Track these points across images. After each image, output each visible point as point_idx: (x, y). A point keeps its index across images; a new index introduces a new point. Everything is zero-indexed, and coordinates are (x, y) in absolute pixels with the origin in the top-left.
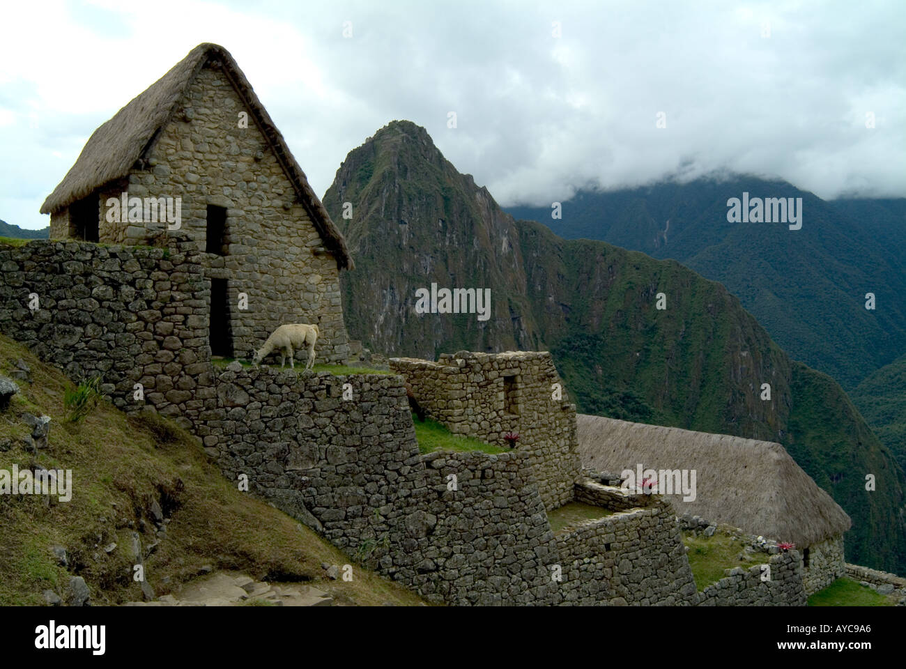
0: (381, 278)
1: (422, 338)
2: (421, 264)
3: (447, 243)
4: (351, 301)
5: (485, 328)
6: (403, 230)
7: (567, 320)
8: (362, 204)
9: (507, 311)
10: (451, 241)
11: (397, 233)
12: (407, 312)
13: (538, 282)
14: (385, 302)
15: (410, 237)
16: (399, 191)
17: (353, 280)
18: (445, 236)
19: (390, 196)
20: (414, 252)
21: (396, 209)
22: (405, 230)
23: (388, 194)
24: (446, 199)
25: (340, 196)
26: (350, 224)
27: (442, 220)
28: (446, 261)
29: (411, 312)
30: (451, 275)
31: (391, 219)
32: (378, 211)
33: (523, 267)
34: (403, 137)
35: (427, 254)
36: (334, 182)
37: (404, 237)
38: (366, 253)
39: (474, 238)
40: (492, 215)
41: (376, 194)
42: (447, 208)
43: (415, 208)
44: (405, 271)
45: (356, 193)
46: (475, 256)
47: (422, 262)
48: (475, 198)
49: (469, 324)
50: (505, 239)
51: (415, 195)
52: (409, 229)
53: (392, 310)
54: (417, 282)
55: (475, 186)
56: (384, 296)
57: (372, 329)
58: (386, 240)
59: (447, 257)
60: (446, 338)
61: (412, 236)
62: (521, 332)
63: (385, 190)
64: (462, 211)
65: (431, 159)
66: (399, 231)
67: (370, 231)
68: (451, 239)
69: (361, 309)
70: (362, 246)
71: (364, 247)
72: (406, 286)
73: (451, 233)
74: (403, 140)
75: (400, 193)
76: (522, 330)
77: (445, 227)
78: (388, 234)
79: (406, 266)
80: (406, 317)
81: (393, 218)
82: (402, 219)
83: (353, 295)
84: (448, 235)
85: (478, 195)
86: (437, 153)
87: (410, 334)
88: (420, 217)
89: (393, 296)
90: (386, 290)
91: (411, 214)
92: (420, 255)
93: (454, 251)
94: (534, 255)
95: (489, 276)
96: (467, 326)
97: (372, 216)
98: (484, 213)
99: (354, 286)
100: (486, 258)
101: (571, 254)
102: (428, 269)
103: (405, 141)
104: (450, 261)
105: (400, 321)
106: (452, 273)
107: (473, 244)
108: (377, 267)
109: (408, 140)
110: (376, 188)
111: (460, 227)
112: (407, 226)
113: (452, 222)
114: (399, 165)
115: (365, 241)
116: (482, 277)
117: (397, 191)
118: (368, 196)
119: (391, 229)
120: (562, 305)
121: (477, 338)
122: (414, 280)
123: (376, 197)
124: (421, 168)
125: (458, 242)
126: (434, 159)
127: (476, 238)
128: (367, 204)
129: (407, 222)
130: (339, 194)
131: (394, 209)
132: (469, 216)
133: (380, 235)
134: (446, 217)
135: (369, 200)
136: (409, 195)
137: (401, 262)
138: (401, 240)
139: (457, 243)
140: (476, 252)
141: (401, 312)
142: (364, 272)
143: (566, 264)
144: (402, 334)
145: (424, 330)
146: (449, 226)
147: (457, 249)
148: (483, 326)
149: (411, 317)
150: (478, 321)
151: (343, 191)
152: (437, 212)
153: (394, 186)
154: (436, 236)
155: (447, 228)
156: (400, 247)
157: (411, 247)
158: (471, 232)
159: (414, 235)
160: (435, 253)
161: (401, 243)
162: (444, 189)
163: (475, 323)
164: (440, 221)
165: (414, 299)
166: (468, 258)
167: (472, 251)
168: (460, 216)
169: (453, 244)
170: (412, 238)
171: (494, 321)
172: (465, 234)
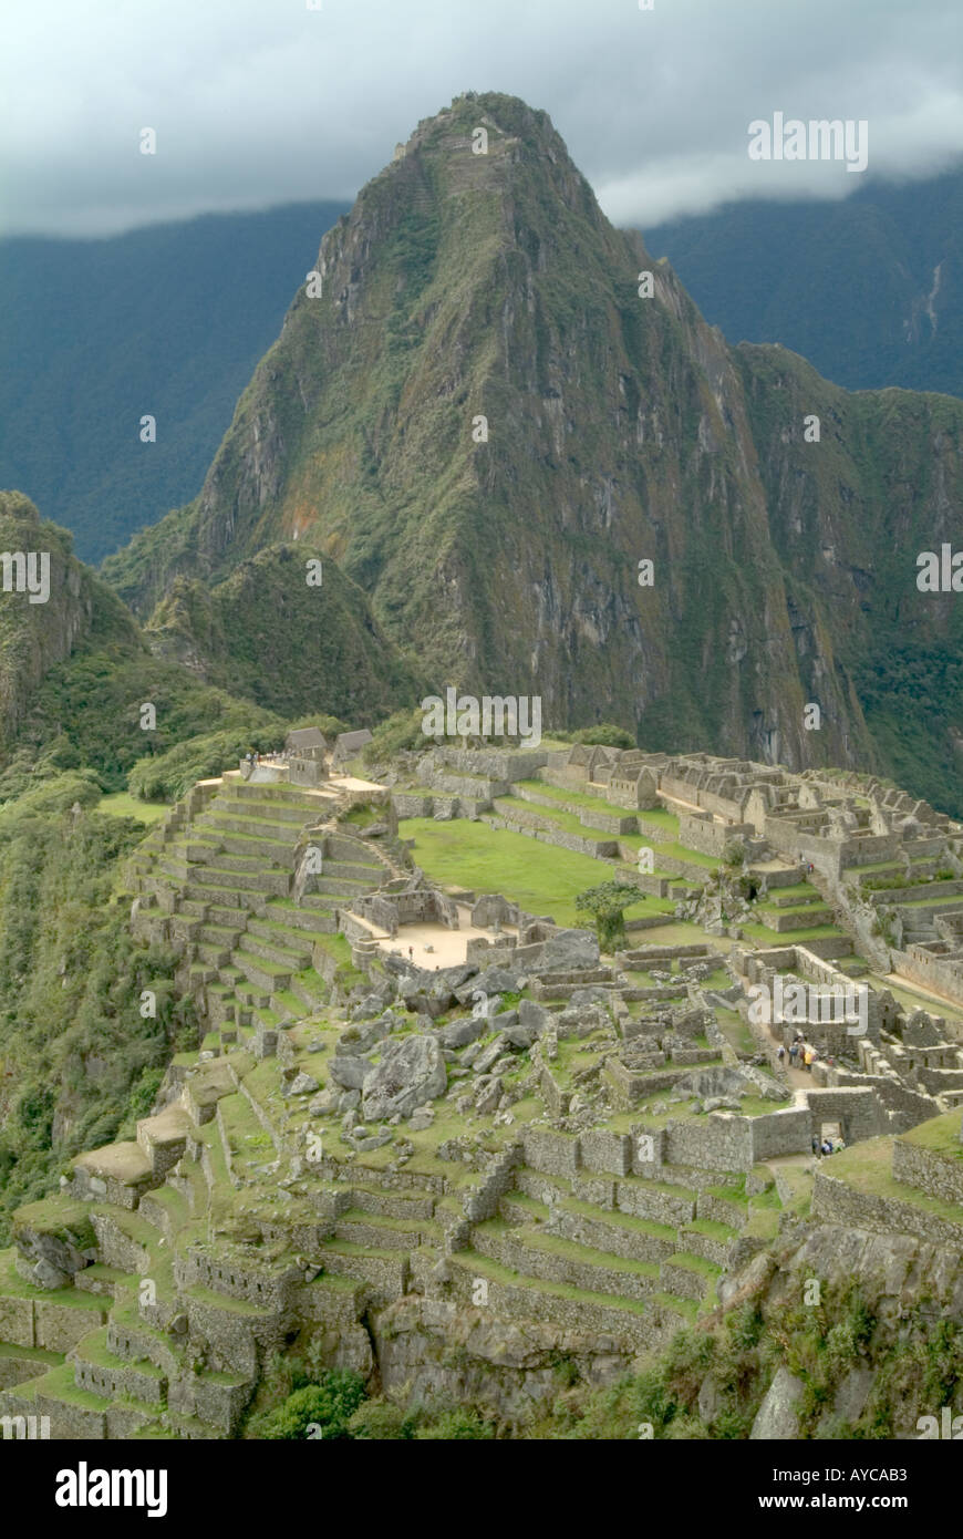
0: (528, 554)
2: (594, 503)
3: (640, 439)
4: (487, 626)
5: (740, 661)
6: (552, 417)
7: (866, 608)
9: (785, 613)
10: (649, 434)
11: (540, 423)
12: (574, 635)
13: (794, 512)
14: (537, 616)
15: (567, 431)
16: (538, 309)
17: (482, 568)
18: (636, 418)
19: (516, 327)
20: (579, 473)
21: (534, 358)
22: (557, 416)
23: (512, 316)
24: (627, 318)
25: (344, 312)
26: (406, 400)
27: (625, 378)
28: (640, 487)
29: (580, 634)
30: (655, 523)
31: (526, 387)
32: (497, 368)
33: (758, 474)
34: (511, 148)
35: (606, 475)
37: (557, 435)
38: (490, 490)
39: (698, 419)
41: (484, 322)
43: (573, 353)
44: (565, 524)
45: (399, 306)
46: (705, 471)
47: (595, 497)
49: (706, 653)
50: (719, 400)
51: (570, 315)
52: (564, 409)
53: (549, 635)
54: (591, 554)
59: (644, 477)
60: (656, 693)
61: (570, 429)
62: (816, 664)
63: (506, 309)
64: (667, 349)
65: (568, 202)
66: (544, 419)
68: (648, 425)
71: (485, 472)
72: (571, 565)
73: (648, 410)
74: (513, 157)
75: (539, 314)
76: (817, 657)
77: (632, 393)
79: (566, 514)
80: (574, 647)
81: (529, 384)
82: (549, 384)
83: (489, 610)
84: (642, 417)
86: (579, 183)
87: (584, 691)
88: (582, 374)
89: (550, 597)
90: (539, 583)
91: (566, 368)
92: (590, 479)
93: (656, 460)
94: (784, 438)
96: (701, 659)
99: (486, 585)
101: (866, 431)
102: (608, 514)
103: (518, 159)
104: (652, 489)
105: (565, 659)
106: (656, 517)
107: (696, 438)
108: (517, 524)
109: (524, 155)
110: (482, 301)
111: (665, 392)
112: (560, 403)
113: (648, 381)
114: (517, 232)
115: (484, 455)
116: (726, 526)
117: (531, 309)
118: (459, 325)
119: (528, 416)
120: (854, 569)
121: (727, 688)
122: (584, 546)
123: (483, 327)
124: (563, 234)
125: (665, 432)
126: (574, 199)
127: (703, 420)
128: (459, 346)
129: (559, 391)
130: (338, 303)
131: (530, 360)
134: (634, 368)
135: (463, 334)
136: (559, 319)
137: (555, 502)
138: (550, 441)
139: (661, 436)
140: (705, 455)
141: (563, 636)
142: (499, 542)
143: (854, 457)
144: (570, 694)
145: (613, 677)
146: (643, 394)
147: (663, 454)
148: (739, 655)
149: (584, 646)
150: (728, 644)
151: (352, 297)
152: (615, 357)
153: (525, 295)
154: (615, 423)
155: (638, 397)
156: (548, 461)
157: (573, 460)
158: (689, 403)
159: (574, 426)
160: (620, 468)
161: (551, 448)
162: (617, 288)
163: (721, 649)
164: (622, 379)
165: (586, 599)
166: (687, 475)
167: (697, 455)
168: (662, 362)
169: (654, 439)
170: (573, 435)
171: (763, 641)
172: (677, 412)
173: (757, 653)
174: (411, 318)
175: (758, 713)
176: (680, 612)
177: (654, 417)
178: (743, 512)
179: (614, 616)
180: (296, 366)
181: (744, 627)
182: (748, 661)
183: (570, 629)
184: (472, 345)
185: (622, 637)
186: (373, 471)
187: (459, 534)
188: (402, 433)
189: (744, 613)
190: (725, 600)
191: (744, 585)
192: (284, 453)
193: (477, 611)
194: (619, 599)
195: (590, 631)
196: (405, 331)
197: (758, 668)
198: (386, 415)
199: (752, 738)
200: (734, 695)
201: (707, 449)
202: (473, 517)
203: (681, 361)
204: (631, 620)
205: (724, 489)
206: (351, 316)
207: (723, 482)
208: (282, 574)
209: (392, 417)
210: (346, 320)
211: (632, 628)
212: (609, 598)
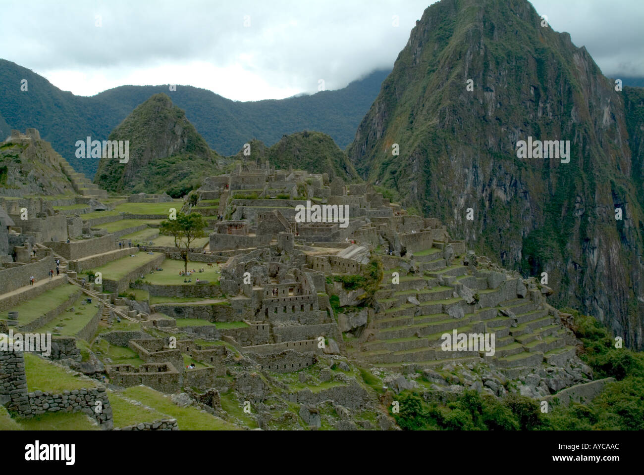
0: (463, 155)
1: (508, 225)
2: (509, 139)
3: (540, 114)
4: (428, 182)
5: (581, 216)
6: (488, 99)
8: (442, 68)
9: (610, 197)
10: (544, 112)
11: (481, 102)
12: (491, 195)
14: (467, 183)
15: (496, 107)
16: (485, 53)
17: (431, 157)
18: (538, 105)
19: (473, 60)
20: (501, 125)
21: (481, 74)
22: (491, 100)
23: (472, 56)
24: (539, 62)
25: (415, 60)
26: (427, 92)
27: (535, 88)
29: (495, 195)
31: (476, 86)
32: (460, 76)
33: (628, 144)
35: (516, 127)
36: (408, 43)
37: (490, 107)
38: (446, 126)
39: (572, 108)
40: (592, 80)
41: (458, 57)
42: (541, 74)
43: (503, 73)
44: (490, 146)
45: (434, 56)
46: (573, 131)
47: (510, 136)
48: (572, 60)
49: (563, 210)
50: (607, 110)
51: (503, 58)
52: (496, 97)
53: (474, 193)
54: (503, 161)
55: (573, 46)
56: (465, 176)
57: (451, 214)
58: (469, 110)
59: (540, 131)
60: (536, 226)
61: (499, 106)
62: (626, 222)
63: (469, 52)
64: (558, 76)
65: (521, 15)
66: (484, 100)
67: (451, 100)
68: (544, 109)
69: (439, 191)
70: (442, 117)
71: (444, 118)
72: (491, 164)
73: (545, 102)
75: (486, 56)
76: (627, 219)
77: (538, 95)
78: (472, 103)
79: (491, 142)
80: (490, 200)
81: (477, 84)
82: (488, 86)
83: (431, 175)
84: (541, 105)
85: (576, 57)
86: (528, 7)
87: (493, 220)
88: (508, 83)
89: (476, 175)
90: (468, 168)
91: (498, 79)
92: (508, 128)
95: (589, 155)
96: (561, 213)
97: (453, 82)
98: (583, 78)
99: (432, 164)
100: (586, 132)
105: (483, 205)
107: (570, 116)
108: (458, 142)
110: (458, 49)
111: (555, 95)
112: (493, 94)
113: (546, 90)
114: (484, 23)
115: (445, 111)
116: (580, 155)
117: (482, 53)
118: (448, 59)
119: (475, 98)
121: (573, 227)
122: (501, 157)
123: (458, 60)
124: (510, 26)
125: (553, 112)
127: (574, 108)
128: (447, 68)
129: (493, 88)
130: (413, 56)
132: (566, 82)
133: (462, 105)
134: (539, 83)
135: (449, 63)
136: (496, 58)
137: (485, 136)
138: (486, 110)
139: (551, 114)
140: (574, 125)
141: (484, 195)
142: (443, 147)
144: (485, 220)
145: (511, 216)
146: (542, 93)
147: (552, 122)
148: (580, 213)
149: (496, 201)
150: (575, 207)
151: (419, 53)
152: (529, 78)
153: (479, 47)
154: (526, 106)
155: (540, 96)
156: (484, 118)
157: (498, 119)
158: (568, 101)
159: (501, 105)
160: (526, 125)
161: (486, 114)
162: (536, 50)
163: (571, 209)
164: (532, 88)
165: (499, 180)
166: (564, 132)
167: (570, 123)
168: (555, 82)
169: (547, 115)
170: (499, 109)
171: (594, 207)
172: (561, 104)
173: (589, 213)
174: (437, 60)
175: (587, 240)
176: (553, 192)
177: (548, 105)
178: (590, 150)
179: (516, 190)
180: (395, 82)
181: (584, 200)
182: (584, 216)
183: (489, 192)
184: (452, 68)
185: (519, 200)
186: (412, 122)
187: (422, 142)
188: (423, 106)
189: (584, 194)
190: (575, 188)
191: (585, 181)
192: (387, 118)
193: (425, 174)
194: (519, 182)
195: (500, 194)
196: (433, 66)
197: (589, 219)
198: (420, 99)
199: (584, 251)
200: (576, 231)
201: (576, 122)
202: (431, 135)
203: (565, 83)
204: (525, 192)
205: (581, 139)
206: (417, 61)
207: (581, 135)
208: (300, 141)
209: (421, 100)
210: (415, 63)
211: (526, 196)
212: (513, 181)
